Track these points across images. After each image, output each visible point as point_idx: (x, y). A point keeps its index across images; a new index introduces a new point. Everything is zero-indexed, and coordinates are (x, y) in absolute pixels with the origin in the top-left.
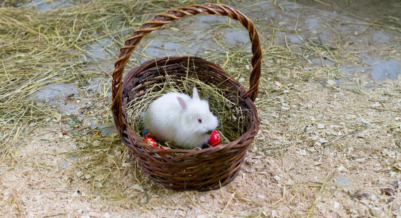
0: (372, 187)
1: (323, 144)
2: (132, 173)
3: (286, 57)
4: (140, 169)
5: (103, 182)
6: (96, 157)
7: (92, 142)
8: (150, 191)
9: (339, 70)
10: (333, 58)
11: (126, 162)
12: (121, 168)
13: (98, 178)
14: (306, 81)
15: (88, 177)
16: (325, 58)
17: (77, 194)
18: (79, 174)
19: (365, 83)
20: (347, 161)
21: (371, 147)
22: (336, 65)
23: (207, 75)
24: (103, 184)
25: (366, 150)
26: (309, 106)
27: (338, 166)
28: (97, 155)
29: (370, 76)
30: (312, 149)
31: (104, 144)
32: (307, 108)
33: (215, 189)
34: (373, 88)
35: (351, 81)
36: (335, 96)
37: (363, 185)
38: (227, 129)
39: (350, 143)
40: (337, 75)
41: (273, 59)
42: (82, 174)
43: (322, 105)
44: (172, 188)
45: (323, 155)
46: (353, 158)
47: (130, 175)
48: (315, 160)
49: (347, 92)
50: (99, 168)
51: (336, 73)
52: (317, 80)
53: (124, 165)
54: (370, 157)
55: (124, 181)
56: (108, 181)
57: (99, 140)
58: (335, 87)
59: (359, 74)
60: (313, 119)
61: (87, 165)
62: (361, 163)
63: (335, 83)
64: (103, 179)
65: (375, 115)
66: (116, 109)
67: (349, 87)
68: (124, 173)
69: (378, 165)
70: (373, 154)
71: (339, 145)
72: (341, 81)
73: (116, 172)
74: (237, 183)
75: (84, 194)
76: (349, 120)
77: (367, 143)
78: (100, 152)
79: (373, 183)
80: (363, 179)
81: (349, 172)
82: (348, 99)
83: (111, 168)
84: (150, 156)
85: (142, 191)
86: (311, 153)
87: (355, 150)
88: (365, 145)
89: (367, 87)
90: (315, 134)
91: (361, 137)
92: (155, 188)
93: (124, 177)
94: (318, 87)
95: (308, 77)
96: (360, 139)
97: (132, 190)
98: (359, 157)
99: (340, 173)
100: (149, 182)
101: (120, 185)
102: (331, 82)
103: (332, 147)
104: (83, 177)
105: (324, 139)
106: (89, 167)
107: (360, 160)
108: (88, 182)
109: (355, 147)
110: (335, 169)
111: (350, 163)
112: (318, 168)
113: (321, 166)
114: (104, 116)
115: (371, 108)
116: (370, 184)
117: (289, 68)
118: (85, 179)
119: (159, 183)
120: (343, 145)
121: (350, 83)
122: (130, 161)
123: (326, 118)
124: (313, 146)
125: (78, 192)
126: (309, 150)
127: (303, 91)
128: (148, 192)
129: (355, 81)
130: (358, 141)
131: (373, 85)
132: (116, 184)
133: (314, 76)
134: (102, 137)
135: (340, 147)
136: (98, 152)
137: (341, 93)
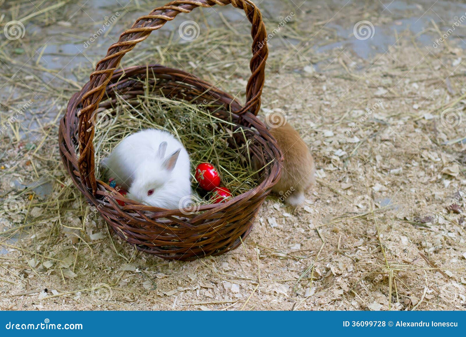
0: (428, 205)
1: (341, 157)
2: (108, 247)
3: (235, 43)
4: (118, 239)
5: (74, 268)
6: (46, 233)
7: (30, 211)
8: (147, 269)
9: (311, 51)
10: (295, 35)
11: (93, 233)
12: (91, 243)
13: (63, 263)
14: (277, 72)
15: (48, 265)
16: (285, 37)
17: (46, 293)
18: (32, 262)
19: (353, 64)
20: (379, 175)
21: (404, 151)
22: (303, 44)
23: (175, 88)
24: (75, 272)
25: (398, 156)
26: (299, 107)
27: (373, 184)
28: (46, 230)
29: (353, 54)
30: (331, 167)
31: (48, 211)
32: (297, 111)
33: (234, 249)
34: (365, 69)
35: (333, 63)
36: (324, 88)
37: (416, 205)
38: (223, 161)
39: (375, 151)
40: (312, 58)
41: (219, 48)
42: (38, 262)
43: (313, 103)
44: (176, 259)
45: (349, 173)
46: (386, 170)
47: (107, 251)
48: (340, 181)
49: (336, 80)
50: (58, 249)
51: (310, 55)
52: (290, 70)
53: (93, 237)
54: (408, 165)
55: (102, 260)
56: (80, 265)
57: (39, 207)
58: (317, 76)
59: (339, 52)
60: (312, 125)
61: (38, 248)
62: (398, 175)
63: (314, 70)
64: (71, 264)
65: (387, 106)
66: (86, 162)
67: (336, 73)
68: (98, 250)
69: (422, 173)
70: (411, 160)
71: (362, 155)
72: (320, 65)
73: (85, 251)
74: (257, 234)
75: (55, 293)
76: (357, 119)
77: (396, 147)
78: (48, 225)
79: (427, 201)
80: (413, 197)
81: (390, 191)
82: (342, 90)
83: (75, 245)
84: (152, 222)
85: (137, 270)
86: (331, 172)
87: (384, 158)
88: (395, 150)
89: (358, 69)
90: (324, 145)
91: (386, 140)
92: (150, 263)
93: (100, 256)
94: (296, 78)
95: (278, 66)
96: (386, 143)
97: (122, 273)
98: (392, 167)
99: (379, 194)
100: (138, 257)
101: (100, 269)
102: (309, 70)
103: (353, 159)
104: (41, 267)
105: (340, 150)
106: (43, 249)
107: (396, 171)
108: (52, 274)
109: (384, 154)
110: (371, 189)
111: (384, 177)
112: (350, 193)
113: (353, 188)
114: (29, 168)
115: (377, 97)
116: (424, 201)
117: (245, 58)
118: (45, 269)
119: (153, 254)
120: (367, 154)
121: (333, 67)
122: (98, 230)
123: (327, 120)
124: (330, 162)
125: (46, 290)
126: (327, 168)
127: (280, 87)
128: (146, 271)
129: (338, 63)
130: (384, 146)
131: (363, 65)
132: (94, 267)
133: (283, 64)
134: (40, 201)
135: (365, 159)
136: (45, 226)
137: (330, 83)
